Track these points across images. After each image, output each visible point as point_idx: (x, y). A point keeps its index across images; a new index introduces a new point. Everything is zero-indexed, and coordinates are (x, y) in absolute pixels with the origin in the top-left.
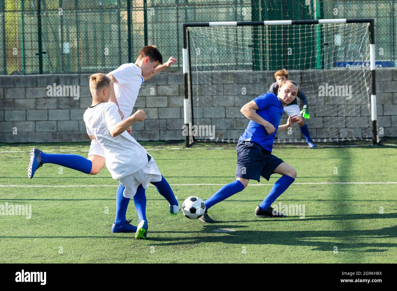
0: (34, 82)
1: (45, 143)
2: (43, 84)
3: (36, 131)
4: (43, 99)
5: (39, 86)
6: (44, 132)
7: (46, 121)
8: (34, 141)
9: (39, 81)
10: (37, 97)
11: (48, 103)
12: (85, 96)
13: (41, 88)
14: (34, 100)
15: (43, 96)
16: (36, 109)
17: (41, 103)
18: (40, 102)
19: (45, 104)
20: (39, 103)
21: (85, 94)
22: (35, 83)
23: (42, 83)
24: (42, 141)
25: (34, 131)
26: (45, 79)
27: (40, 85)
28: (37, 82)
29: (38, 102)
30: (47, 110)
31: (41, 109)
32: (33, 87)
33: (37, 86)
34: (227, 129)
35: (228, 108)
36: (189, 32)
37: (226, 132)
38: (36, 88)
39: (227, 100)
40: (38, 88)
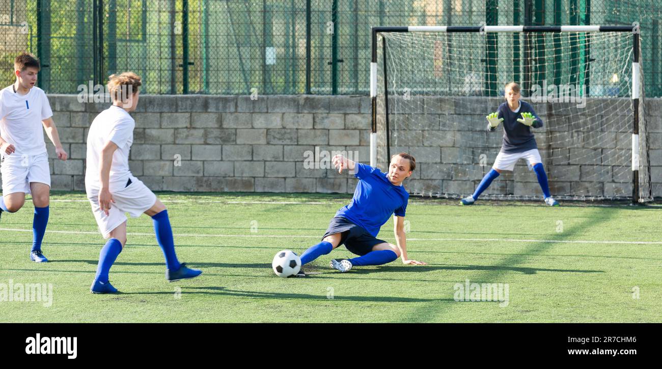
0: (173, 105)
1: (186, 192)
2: (186, 109)
3: (173, 176)
4: (185, 130)
5: (179, 111)
6: (185, 176)
7: (188, 160)
8: (171, 190)
9: (180, 103)
10: (176, 126)
11: (192, 135)
12: (244, 127)
13: (183, 114)
14: (172, 131)
15: (185, 126)
16: (175, 143)
17: (182, 136)
18: (180, 133)
19: (187, 136)
20: (179, 135)
21: (244, 124)
22: (174, 107)
23: (184, 107)
24: (182, 190)
25: (171, 175)
26: (189, 102)
27: (181, 109)
28: (177, 106)
29: (178, 133)
30: (190, 146)
31: (182, 144)
32: (172, 112)
33: (176, 112)
34: (443, 180)
35: (445, 149)
36: (384, 39)
37: (441, 184)
38: (175, 114)
39: (443, 138)
40: (178, 114)
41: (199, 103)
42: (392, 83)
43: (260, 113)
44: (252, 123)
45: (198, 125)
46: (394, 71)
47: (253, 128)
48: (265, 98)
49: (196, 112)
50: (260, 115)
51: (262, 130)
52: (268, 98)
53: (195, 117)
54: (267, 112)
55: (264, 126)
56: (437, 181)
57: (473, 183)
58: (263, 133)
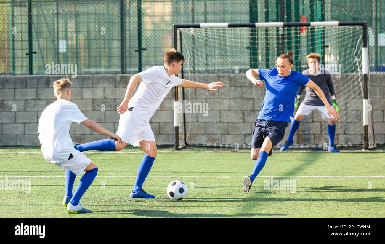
0: (23, 83)
1: (34, 146)
2: (33, 85)
3: (24, 134)
4: (33, 101)
5: (28, 87)
6: (33, 135)
7: (35, 123)
8: (23, 144)
9: (29, 81)
10: (26, 98)
11: (38, 104)
12: (76, 98)
13: (31, 89)
14: (23, 102)
15: (32, 98)
16: (25, 111)
17: (30, 105)
18: (29, 103)
19: (34, 105)
20: (28, 105)
21: (76, 96)
22: (25, 84)
23: (32, 84)
24: (31, 144)
25: (23, 133)
26: (35, 81)
27: (30, 86)
28: (27, 83)
29: (27, 103)
30: (36, 112)
31: (31, 111)
32: (23, 88)
33: (26, 88)
34: (222, 134)
35: (223, 112)
36: (181, 33)
37: (220, 137)
38: (25, 89)
39: (221, 104)
40: (27, 90)
41: (43, 81)
42: (187, 64)
43: (88, 87)
44: (82, 96)
45: (42, 97)
46: (188, 56)
47: (82, 99)
48: (91, 77)
49: (41, 88)
50: (87, 89)
51: (89, 101)
52: (93, 77)
53: (40, 92)
54: (93, 87)
55: (91, 97)
56: (217, 135)
57: (243, 137)
58: (90, 102)
